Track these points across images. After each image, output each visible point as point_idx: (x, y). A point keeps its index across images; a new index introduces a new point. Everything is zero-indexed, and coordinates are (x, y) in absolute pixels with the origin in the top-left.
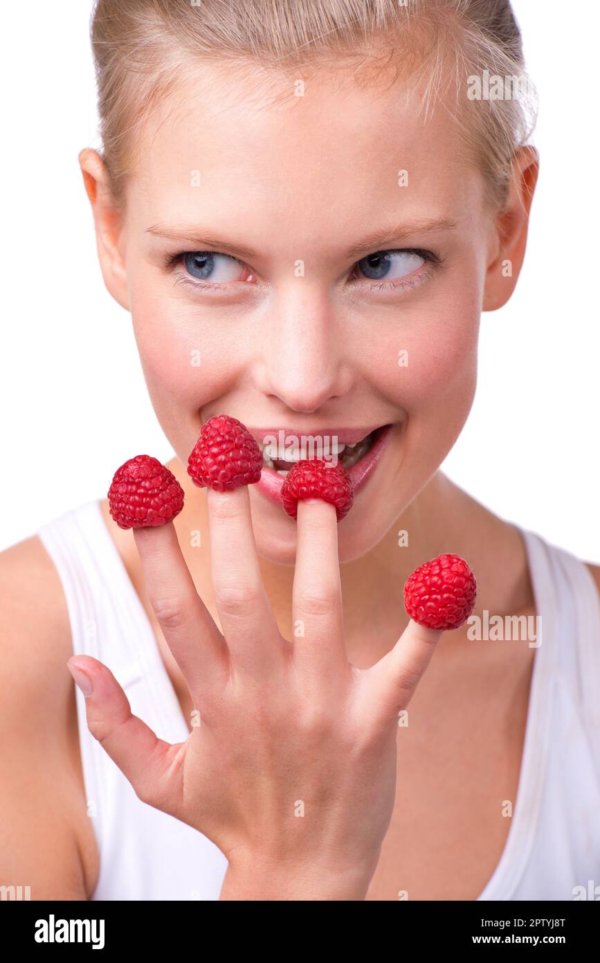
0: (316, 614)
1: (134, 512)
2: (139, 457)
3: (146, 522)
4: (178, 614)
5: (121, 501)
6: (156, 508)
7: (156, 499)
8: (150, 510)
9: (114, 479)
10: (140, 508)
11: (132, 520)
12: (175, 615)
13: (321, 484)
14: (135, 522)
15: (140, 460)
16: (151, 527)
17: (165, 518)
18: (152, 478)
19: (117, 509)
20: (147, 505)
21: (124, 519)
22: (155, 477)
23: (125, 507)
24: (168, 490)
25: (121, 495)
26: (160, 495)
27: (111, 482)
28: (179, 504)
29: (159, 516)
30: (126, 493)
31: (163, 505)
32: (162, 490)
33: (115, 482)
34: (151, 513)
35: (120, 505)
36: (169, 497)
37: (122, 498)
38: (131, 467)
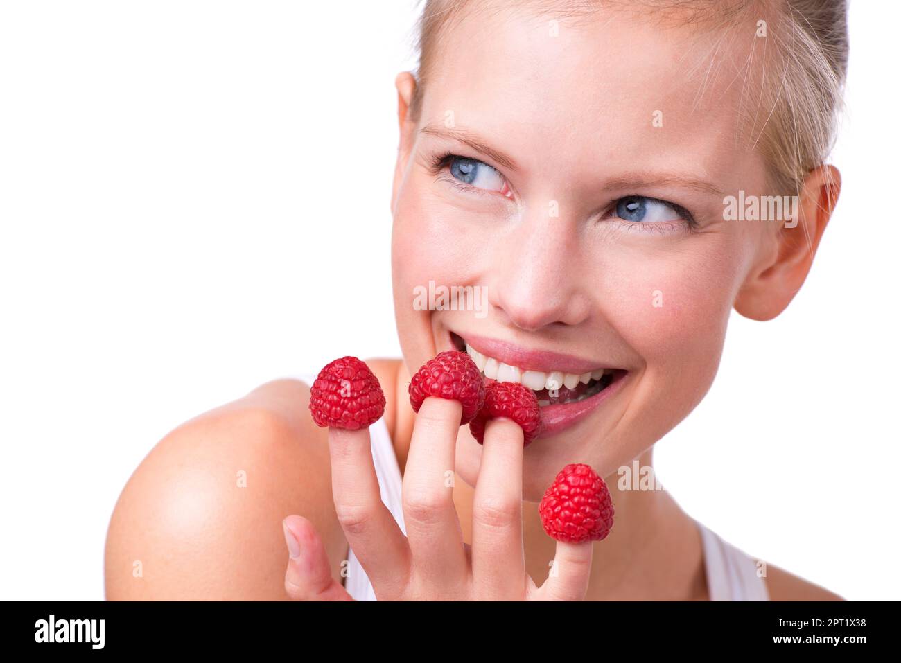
0: (495, 525)
1: (329, 411)
2: (347, 358)
3: (339, 423)
4: (359, 523)
5: (320, 397)
6: (352, 411)
7: (354, 403)
8: (346, 412)
9: (319, 376)
10: (336, 407)
11: (327, 418)
12: (356, 524)
13: (513, 405)
14: (330, 421)
15: (348, 361)
16: (344, 429)
17: (360, 423)
18: (355, 380)
19: (315, 405)
20: (344, 407)
21: (319, 416)
22: (358, 380)
23: (323, 404)
24: (368, 397)
25: (322, 391)
26: (359, 400)
27: (317, 378)
28: (376, 412)
29: (354, 420)
30: (327, 390)
31: (360, 410)
32: (362, 395)
33: (320, 378)
34: (346, 415)
35: (319, 401)
36: (368, 403)
37: (322, 395)
38: (339, 367)
